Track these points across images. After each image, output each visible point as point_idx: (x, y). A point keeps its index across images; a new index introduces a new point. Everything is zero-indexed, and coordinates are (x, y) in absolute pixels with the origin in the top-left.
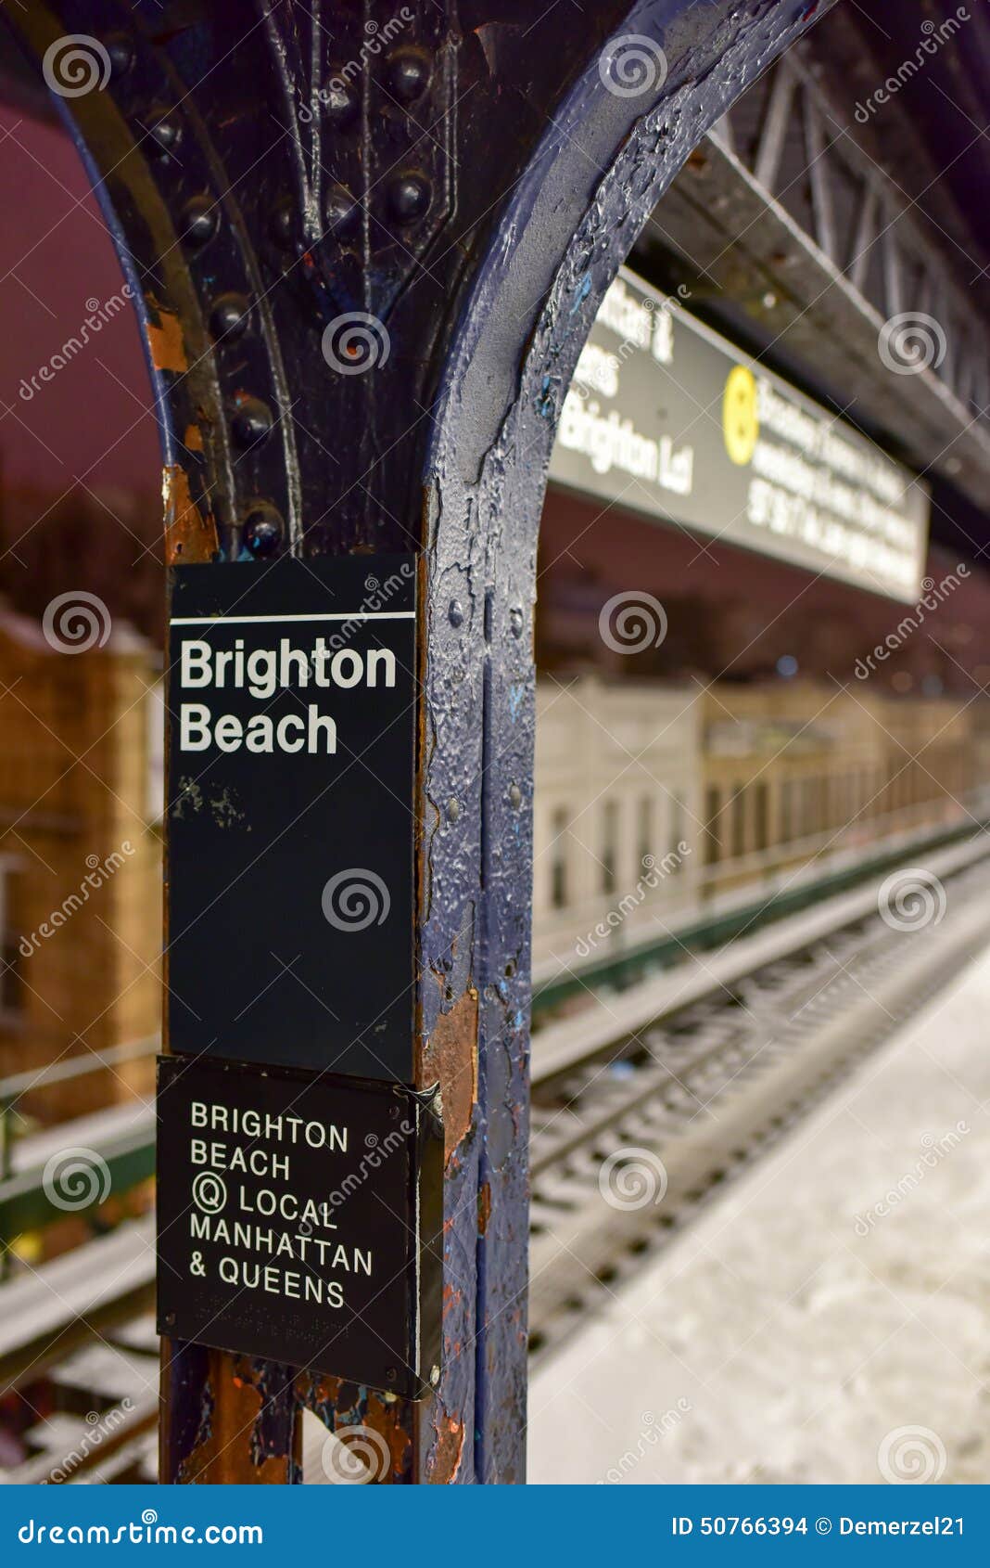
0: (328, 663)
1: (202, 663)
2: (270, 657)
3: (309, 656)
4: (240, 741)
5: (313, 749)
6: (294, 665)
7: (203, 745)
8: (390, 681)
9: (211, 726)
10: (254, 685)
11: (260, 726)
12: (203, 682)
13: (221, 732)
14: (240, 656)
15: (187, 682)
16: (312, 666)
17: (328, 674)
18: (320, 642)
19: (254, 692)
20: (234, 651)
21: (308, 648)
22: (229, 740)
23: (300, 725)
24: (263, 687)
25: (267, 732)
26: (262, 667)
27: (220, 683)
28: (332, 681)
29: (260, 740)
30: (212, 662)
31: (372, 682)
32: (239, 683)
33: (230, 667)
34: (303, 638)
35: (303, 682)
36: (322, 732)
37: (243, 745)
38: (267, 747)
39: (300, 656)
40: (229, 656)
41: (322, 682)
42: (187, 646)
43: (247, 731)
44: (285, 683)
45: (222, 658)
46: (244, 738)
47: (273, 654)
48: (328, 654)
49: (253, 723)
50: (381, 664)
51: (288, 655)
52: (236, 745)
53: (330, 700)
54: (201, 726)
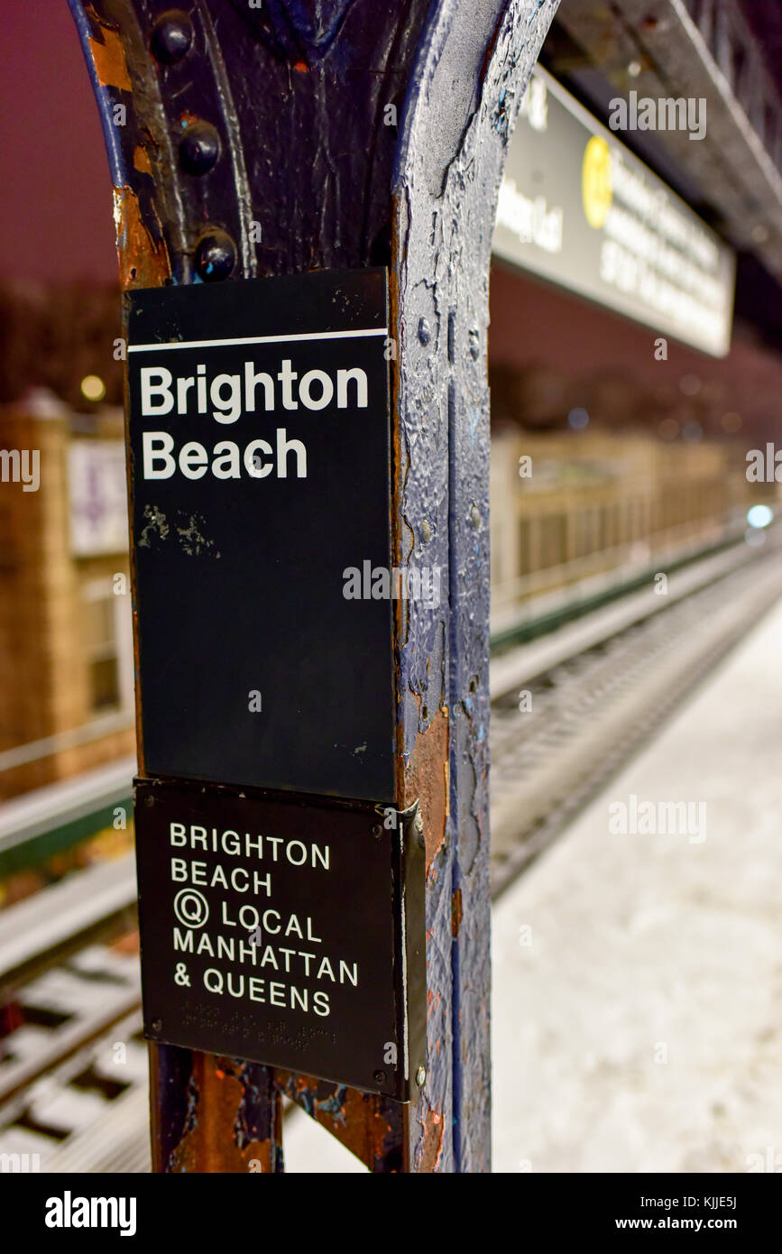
0: (296, 385)
1: (162, 389)
2: (234, 381)
3: (275, 378)
4: (206, 468)
5: (282, 473)
6: (260, 389)
7: (167, 473)
8: (363, 402)
9: (175, 454)
10: (218, 410)
11: (226, 452)
12: (165, 409)
13: (185, 460)
14: (202, 382)
15: (148, 410)
16: (278, 386)
17: (296, 397)
18: (287, 364)
19: (218, 417)
20: (196, 376)
21: (274, 371)
22: (194, 467)
23: (268, 449)
24: (227, 412)
25: (234, 457)
26: (226, 392)
27: (182, 410)
28: (300, 404)
29: (226, 467)
30: (173, 389)
31: (342, 403)
32: (202, 409)
33: (192, 393)
34: (268, 360)
35: (270, 405)
36: (292, 456)
37: (209, 472)
38: (234, 473)
39: (265, 379)
40: (191, 381)
41: (290, 404)
42: (146, 373)
43: (212, 457)
44: (251, 407)
45: (184, 384)
46: (209, 465)
47: (237, 378)
48: (295, 376)
49: (218, 449)
50: (352, 384)
51: (252, 379)
52: (202, 472)
53: (299, 423)
54: (164, 454)
